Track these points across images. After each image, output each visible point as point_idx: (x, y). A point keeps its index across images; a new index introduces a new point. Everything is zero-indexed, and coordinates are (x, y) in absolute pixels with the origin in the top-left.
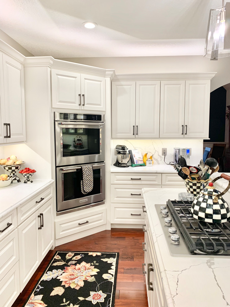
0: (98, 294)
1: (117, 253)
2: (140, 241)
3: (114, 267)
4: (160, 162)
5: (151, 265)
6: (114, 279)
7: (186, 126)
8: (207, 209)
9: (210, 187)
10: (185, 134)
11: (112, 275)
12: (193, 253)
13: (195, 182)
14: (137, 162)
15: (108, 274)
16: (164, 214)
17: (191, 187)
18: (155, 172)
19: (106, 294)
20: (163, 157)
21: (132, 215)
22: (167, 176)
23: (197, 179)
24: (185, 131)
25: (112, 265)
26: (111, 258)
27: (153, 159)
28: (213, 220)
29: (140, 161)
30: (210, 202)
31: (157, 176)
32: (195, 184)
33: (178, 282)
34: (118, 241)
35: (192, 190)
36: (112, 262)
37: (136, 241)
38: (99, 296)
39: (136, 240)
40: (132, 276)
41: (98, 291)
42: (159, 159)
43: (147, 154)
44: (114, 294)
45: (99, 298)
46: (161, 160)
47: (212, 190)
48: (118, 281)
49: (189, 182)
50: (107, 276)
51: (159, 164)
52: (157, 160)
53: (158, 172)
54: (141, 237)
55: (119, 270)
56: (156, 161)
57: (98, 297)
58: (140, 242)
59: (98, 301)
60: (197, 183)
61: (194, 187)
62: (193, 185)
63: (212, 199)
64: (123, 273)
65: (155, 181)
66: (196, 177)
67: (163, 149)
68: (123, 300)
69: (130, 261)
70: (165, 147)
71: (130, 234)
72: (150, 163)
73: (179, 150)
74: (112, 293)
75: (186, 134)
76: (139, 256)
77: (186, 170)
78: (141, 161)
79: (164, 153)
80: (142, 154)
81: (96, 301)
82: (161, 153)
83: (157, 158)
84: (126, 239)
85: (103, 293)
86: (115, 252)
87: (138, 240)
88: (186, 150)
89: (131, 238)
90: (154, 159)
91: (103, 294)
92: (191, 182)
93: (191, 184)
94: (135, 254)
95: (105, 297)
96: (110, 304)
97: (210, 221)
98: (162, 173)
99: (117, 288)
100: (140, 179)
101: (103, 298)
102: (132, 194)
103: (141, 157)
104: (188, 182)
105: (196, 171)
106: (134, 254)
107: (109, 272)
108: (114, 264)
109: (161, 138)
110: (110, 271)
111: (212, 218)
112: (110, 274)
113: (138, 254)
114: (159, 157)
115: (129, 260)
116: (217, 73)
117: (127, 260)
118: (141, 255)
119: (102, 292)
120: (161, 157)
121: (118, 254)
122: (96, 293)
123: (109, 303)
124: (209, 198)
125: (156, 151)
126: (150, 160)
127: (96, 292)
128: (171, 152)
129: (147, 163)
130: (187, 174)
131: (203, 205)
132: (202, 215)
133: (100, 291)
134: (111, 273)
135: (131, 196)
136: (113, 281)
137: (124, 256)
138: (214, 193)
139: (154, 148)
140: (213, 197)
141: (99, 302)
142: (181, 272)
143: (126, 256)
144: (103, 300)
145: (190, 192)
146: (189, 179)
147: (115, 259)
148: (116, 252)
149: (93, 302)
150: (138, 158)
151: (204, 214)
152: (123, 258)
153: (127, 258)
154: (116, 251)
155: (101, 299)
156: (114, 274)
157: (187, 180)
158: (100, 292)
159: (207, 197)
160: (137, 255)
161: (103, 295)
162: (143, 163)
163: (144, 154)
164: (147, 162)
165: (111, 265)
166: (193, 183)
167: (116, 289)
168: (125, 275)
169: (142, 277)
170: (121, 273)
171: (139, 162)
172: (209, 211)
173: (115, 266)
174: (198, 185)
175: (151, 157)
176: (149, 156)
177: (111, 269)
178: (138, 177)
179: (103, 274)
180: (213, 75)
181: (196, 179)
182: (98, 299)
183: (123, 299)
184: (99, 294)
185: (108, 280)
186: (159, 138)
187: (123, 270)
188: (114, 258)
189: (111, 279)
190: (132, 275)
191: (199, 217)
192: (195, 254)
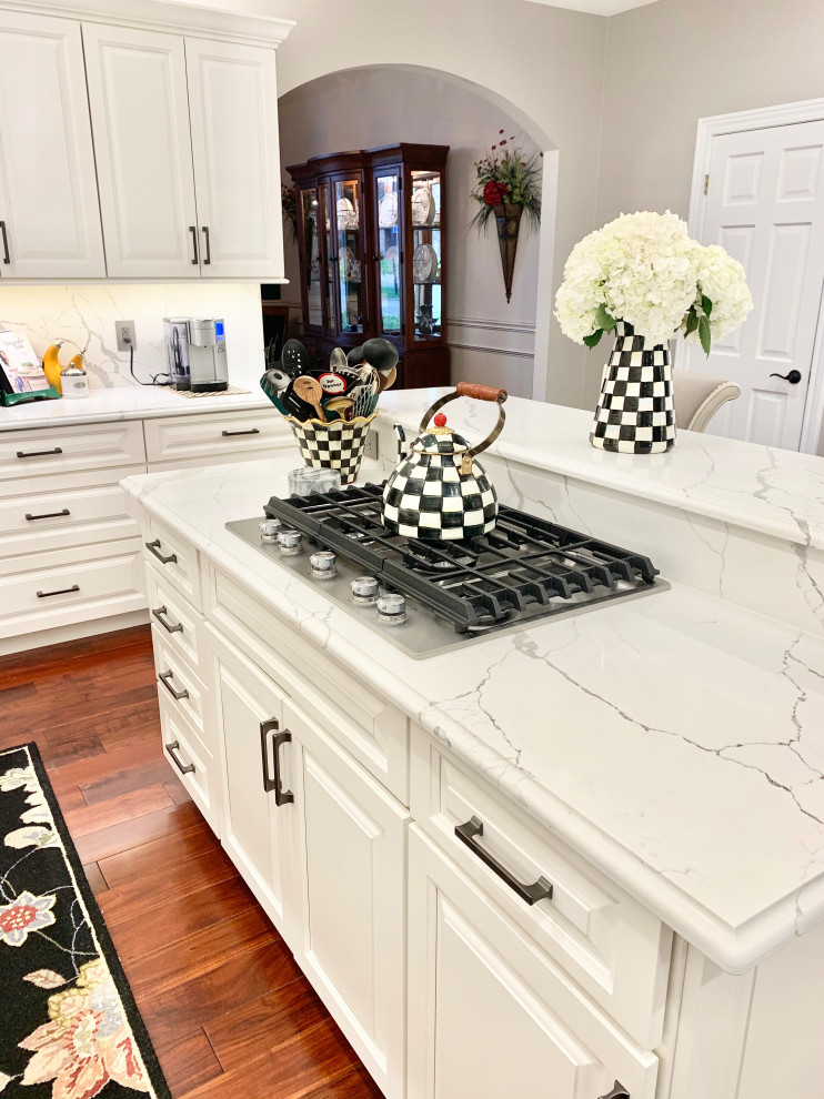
0: (17, 909)
1: (29, 745)
2: (98, 679)
3: (37, 797)
4: (113, 377)
5: (274, 724)
6: (57, 836)
7: (205, 229)
8: (446, 500)
9: (441, 430)
10: (203, 262)
11: (47, 826)
12: (466, 633)
13: (336, 426)
14: (21, 386)
15: (26, 828)
16: (285, 547)
17: (324, 446)
18: (118, 416)
19: (50, 894)
20: (121, 358)
21: (41, 596)
22: (162, 426)
23: (342, 415)
24: (201, 251)
25: (29, 794)
26: (8, 773)
27: (84, 367)
28: (466, 529)
29: (34, 378)
30: (450, 475)
31: (124, 430)
32: (336, 436)
33: (493, 721)
34: (11, 705)
35: (324, 455)
36: (20, 785)
37: (80, 684)
38: (27, 913)
39: (81, 680)
40: (124, 802)
41: (15, 898)
42: (108, 367)
43: (59, 346)
44: (82, 881)
45: (28, 918)
46: (117, 368)
47: (450, 439)
48: (75, 835)
49: (317, 427)
50: (25, 837)
51: (109, 385)
52: (99, 370)
53: (128, 415)
54: (98, 667)
55: (62, 801)
56: (96, 377)
57: (23, 916)
58: (101, 684)
59: (30, 930)
60: (345, 428)
61: (335, 446)
62: (331, 439)
63: (453, 464)
64: (84, 803)
65: (119, 451)
66: (340, 409)
67: (117, 323)
68: (124, 888)
69: (91, 759)
70: (126, 316)
71: (46, 669)
72: (78, 386)
73: (187, 325)
74: (74, 881)
75: (207, 262)
76: (116, 729)
77: (307, 386)
78: (39, 378)
79: (126, 341)
80: (33, 347)
81: (22, 933)
82: (112, 341)
83: (99, 365)
84: (38, 688)
85: (36, 895)
86: (17, 747)
87: (88, 679)
88: (213, 325)
89: (58, 678)
90: (89, 366)
91: (40, 898)
92: (325, 429)
93: (322, 436)
94: (100, 729)
95: (51, 906)
96: (83, 917)
97: (457, 533)
98: (143, 419)
99: (84, 859)
100: (58, 451)
101: (47, 911)
102: (29, 518)
103: (37, 363)
104: (312, 428)
105: (341, 389)
106: (96, 728)
107: (26, 821)
108: (33, 784)
109: (113, 278)
110: (26, 817)
111: (461, 524)
112: (33, 824)
113: (110, 724)
114: (108, 358)
115: (85, 756)
116: (295, 23)
117: (76, 756)
118: (123, 726)
119: (30, 895)
120: (116, 357)
121: (33, 747)
122: (9, 907)
123: (80, 916)
124: (444, 464)
125: (90, 333)
126: (77, 371)
127: (7, 903)
128: (153, 336)
129: (67, 384)
130: (310, 401)
131: (432, 489)
132: (431, 520)
133: (19, 893)
134: (38, 821)
135: (28, 524)
136: (59, 844)
137: (61, 749)
138: (457, 447)
139: (83, 322)
140: (457, 460)
141: (35, 929)
142: (478, 694)
143: (68, 747)
144: (45, 915)
145: (317, 464)
146: (315, 420)
147: (31, 768)
148: (24, 745)
149: (13, 939)
150: (21, 369)
151: (438, 515)
152: (57, 756)
153: (75, 751)
154: (17, 742)
155: (42, 918)
156: (50, 820)
157: (308, 425)
158: (26, 898)
159: (436, 462)
160: (109, 731)
161: (39, 903)
162: (47, 387)
163: (44, 351)
164: (63, 379)
165: (21, 793)
166: (329, 432)
167: (83, 864)
168: (91, 808)
169: (160, 790)
170: (77, 805)
171: (31, 382)
172: (453, 504)
173: (41, 792)
174: (347, 435)
175: (78, 362)
176: (66, 356)
177: (29, 807)
178: (50, 446)
179: (5, 836)
180: (284, 34)
181: (339, 417)
182: (27, 923)
183: (125, 883)
184: (24, 903)
185: (35, 846)
186: (107, 278)
187: (77, 796)
188: (24, 765)
189: (46, 838)
190: (120, 798)
191: (422, 531)
192: (475, 634)
